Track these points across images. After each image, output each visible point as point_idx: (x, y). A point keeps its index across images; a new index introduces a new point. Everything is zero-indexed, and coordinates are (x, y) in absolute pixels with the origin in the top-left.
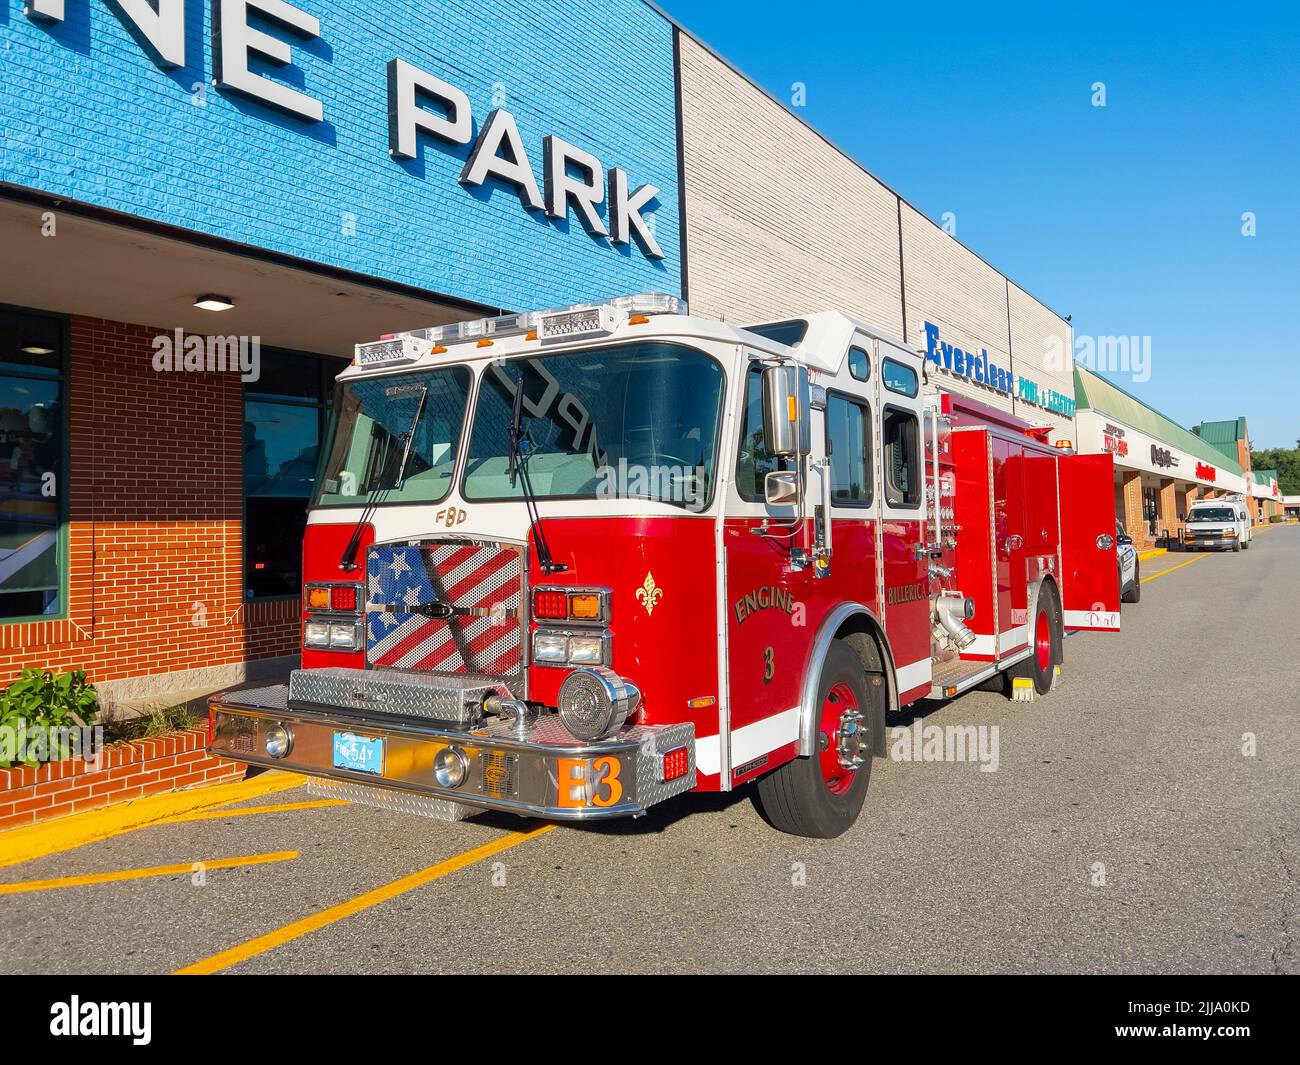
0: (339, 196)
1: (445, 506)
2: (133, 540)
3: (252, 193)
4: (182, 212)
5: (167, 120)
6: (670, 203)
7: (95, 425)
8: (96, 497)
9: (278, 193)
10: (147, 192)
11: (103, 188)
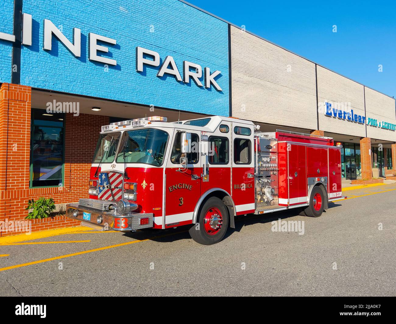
0: (122, 83)
1: (112, 164)
2: (80, 167)
3: (98, 84)
4: (80, 91)
5: (77, 70)
6: (226, 75)
7: (71, 139)
8: (71, 157)
9: (105, 84)
10: (71, 87)
11: (61, 87)
